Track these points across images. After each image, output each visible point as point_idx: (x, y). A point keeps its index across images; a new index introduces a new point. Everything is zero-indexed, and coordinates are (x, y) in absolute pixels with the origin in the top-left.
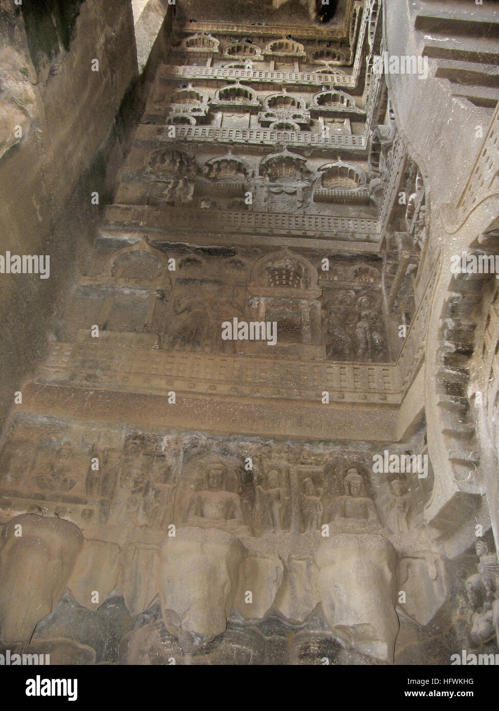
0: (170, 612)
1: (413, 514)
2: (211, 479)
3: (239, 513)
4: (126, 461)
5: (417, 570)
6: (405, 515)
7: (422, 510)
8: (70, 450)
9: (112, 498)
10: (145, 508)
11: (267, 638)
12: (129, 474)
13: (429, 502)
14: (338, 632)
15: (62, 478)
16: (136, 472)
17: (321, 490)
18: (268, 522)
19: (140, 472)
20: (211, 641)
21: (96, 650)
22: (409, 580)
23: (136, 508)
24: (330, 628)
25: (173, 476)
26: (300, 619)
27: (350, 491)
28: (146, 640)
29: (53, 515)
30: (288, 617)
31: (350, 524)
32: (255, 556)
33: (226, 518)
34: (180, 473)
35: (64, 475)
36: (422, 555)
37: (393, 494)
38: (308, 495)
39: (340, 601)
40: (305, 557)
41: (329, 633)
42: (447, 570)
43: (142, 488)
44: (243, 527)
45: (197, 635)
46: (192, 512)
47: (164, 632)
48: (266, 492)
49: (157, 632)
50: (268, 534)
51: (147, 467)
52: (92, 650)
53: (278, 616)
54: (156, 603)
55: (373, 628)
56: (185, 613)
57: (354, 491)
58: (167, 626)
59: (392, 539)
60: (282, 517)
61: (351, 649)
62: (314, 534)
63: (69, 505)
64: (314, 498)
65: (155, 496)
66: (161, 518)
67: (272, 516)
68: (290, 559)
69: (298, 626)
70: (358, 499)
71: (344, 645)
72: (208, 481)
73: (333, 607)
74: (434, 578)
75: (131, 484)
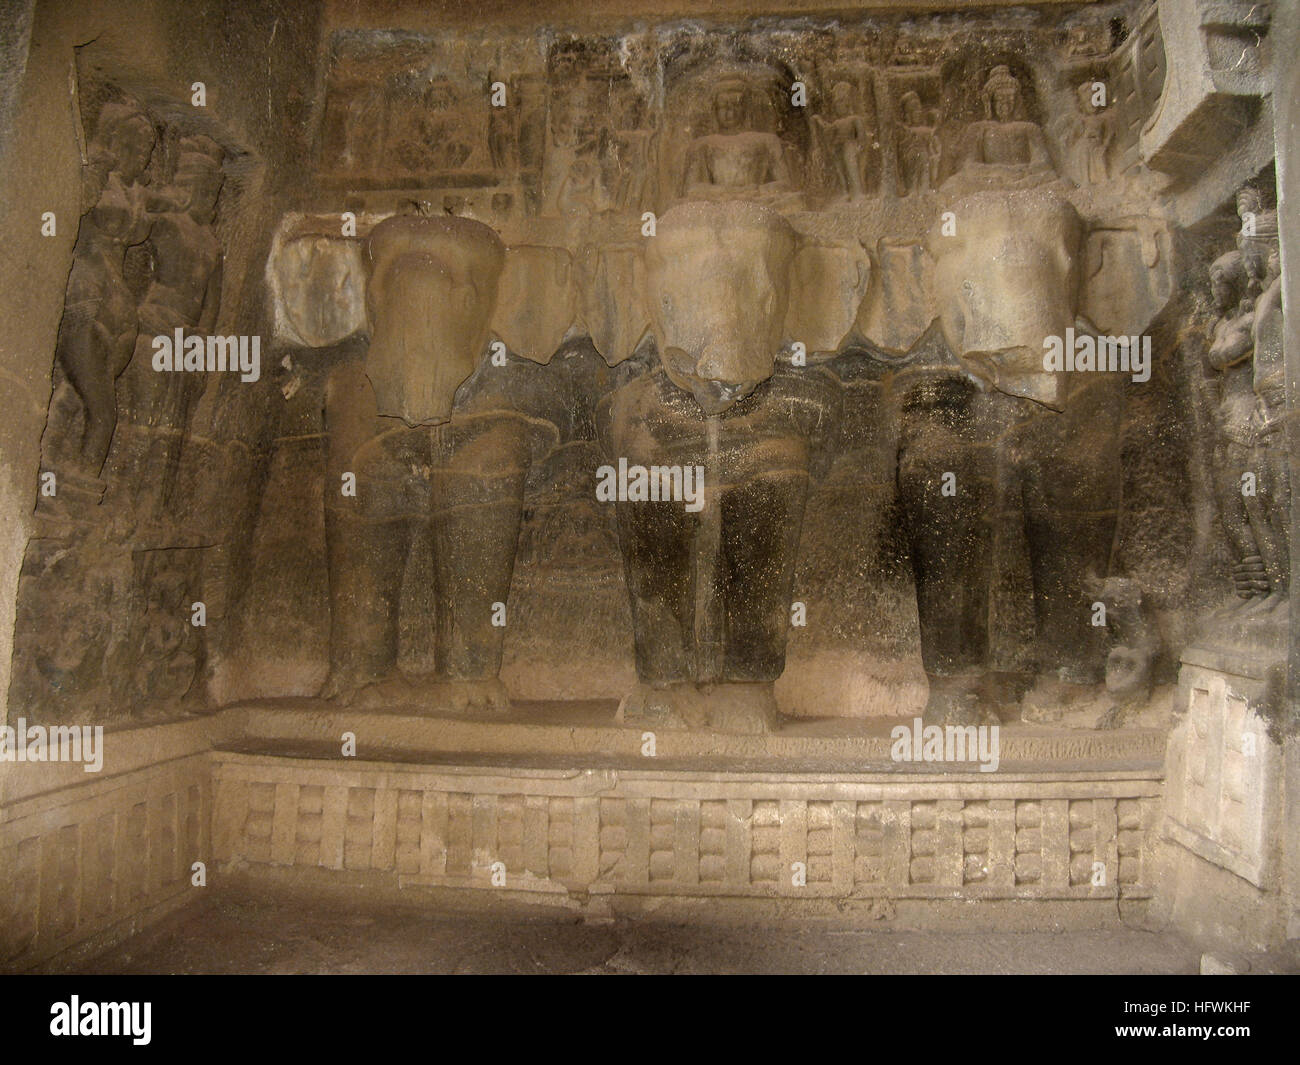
0: (674, 351)
1: (1119, 148)
2: (722, 112)
3: (780, 171)
4: (557, 96)
5: (1120, 250)
6: (1102, 150)
7: (1137, 139)
8: (449, 90)
9: (541, 169)
10: (604, 180)
11: (846, 385)
12: (565, 120)
13: (1152, 120)
14: (971, 364)
15: (444, 145)
16: (577, 114)
17: (937, 113)
18: (836, 182)
19: (584, 113)
20: (750, 392)
21: (559, 426)
22: (1103, 270)
23: (588, 183)
24: (955, 359)
25: (648, 115)
26: (903, 348)
27: (993, 109)
28: (638, 401)
29: (441, 214)
30: (881, 344)
31: (995, 175)
32: (817, 244)
33: (757, 181)
34: (661, 105)
35: (446, 139)
36: (1130, 223)
37: (1081, 111)
38: (913, 124)
39: (974, 313)
40: (908, 239)
41: (955, 368)
42: (1178, 248)
43: (594, 143)
44: (790, 194)
45: (725, 384)
46: (692, 177)
47: (667, 386)
48: (829, 125)
49: (655, 388)
50: (839, 204)
51: (599, 102)
52: (550, 424)
53: (864, 346)
54: (647, 342)
55: (1034, 353)
56: (701, 350)
57: (1003, 109)
58: (671, 376)
59: (1074, 198)
60: (863, 169)
61: (995, 392)
62: (925, 196)
63: (467, 190)
64: (922, 129)
65: (621, 155)
66: (636, 195)
67: (845, 169)
68: (880, 246)
69: (900, 361)
70: (1009, 127)
71: (981, 385)
72: (717, 114)
73: (961, 324)
74: (1151, 263)
75: (574, 138)
